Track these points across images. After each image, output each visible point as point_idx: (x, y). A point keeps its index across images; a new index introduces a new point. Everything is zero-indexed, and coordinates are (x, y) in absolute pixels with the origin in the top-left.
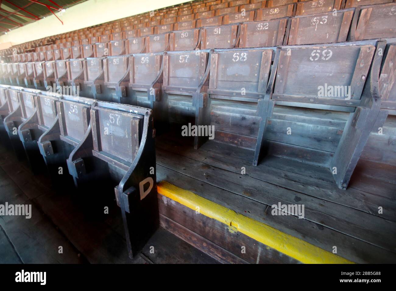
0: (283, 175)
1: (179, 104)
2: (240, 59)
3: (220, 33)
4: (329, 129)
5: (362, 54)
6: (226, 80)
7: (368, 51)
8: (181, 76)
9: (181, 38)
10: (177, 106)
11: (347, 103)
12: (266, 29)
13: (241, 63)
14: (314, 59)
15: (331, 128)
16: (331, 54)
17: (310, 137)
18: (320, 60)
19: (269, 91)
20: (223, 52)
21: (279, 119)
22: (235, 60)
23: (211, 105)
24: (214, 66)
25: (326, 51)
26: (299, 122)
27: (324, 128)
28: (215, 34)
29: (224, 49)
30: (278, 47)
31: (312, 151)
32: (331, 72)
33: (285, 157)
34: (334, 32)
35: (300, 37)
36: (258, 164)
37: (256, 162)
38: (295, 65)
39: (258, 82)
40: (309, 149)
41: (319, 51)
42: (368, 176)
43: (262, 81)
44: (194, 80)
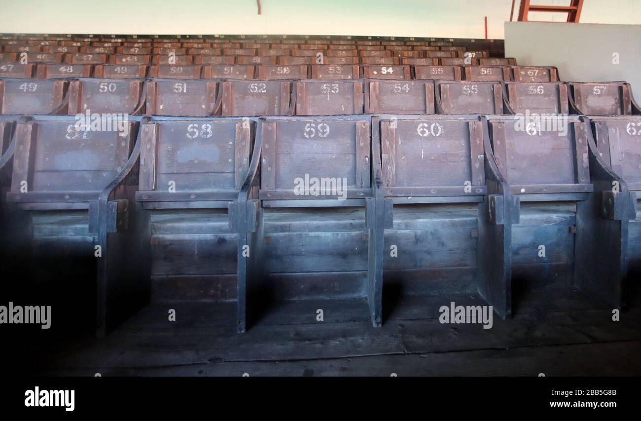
0: (292, 335)
1: (66, 232)
2: (201, 134)
3: (185, 91)
4: (352, 235)
5: (359, 131)
6: (175, 172)
7: (364, 127)
8: (69, 168)
9: (98, 93)
10: (61, 237)
11: (358, 194)
12: (263, 92)
13: (202, 140)
14: (310, 136)
15: (354, 233)
16: (328, 129)
17: (331, 254)
18: (317, 137)
19: (247, 187)
20: (169, 122)
21: (282, 231)
22: (192, 137)
23: (150, 224)
24: (149, 146)
25: (321, 125)
26: (312, 231)
27: (346, 235)
28: (176, 91)
29: (171, 116)
30: (260, 117)
31: (339, 275)
32: (332, 154)
33: (304, 298)
34: (349, 104)
35: (311, 106)
36: (248, 328)
37: (243, 324)
38: (286, 144)
39: (234, 172)
40: (335, 273)
41: (313, 125)
42: (411, 293)
43: (241, 170)
44: (105, 175)
